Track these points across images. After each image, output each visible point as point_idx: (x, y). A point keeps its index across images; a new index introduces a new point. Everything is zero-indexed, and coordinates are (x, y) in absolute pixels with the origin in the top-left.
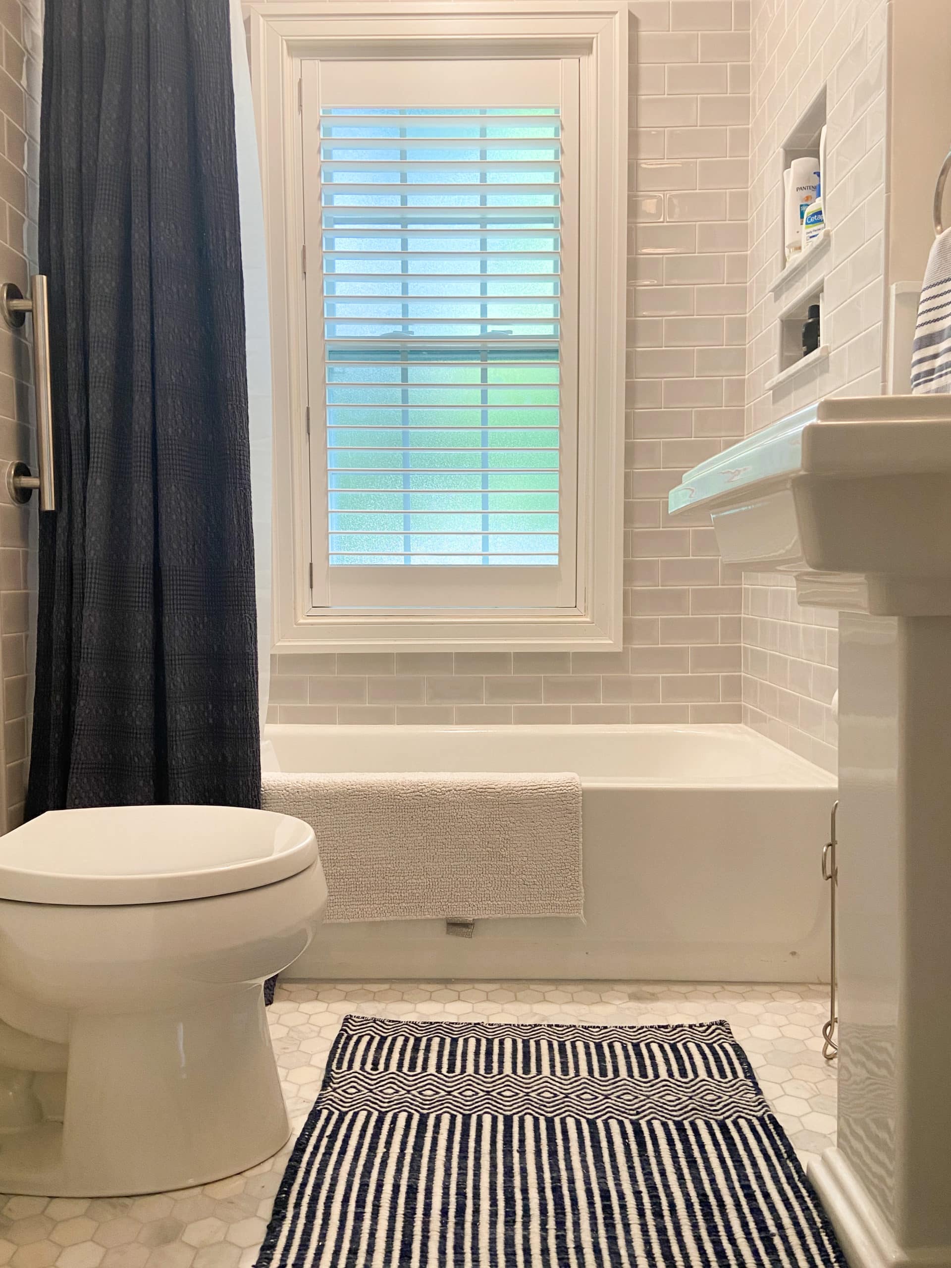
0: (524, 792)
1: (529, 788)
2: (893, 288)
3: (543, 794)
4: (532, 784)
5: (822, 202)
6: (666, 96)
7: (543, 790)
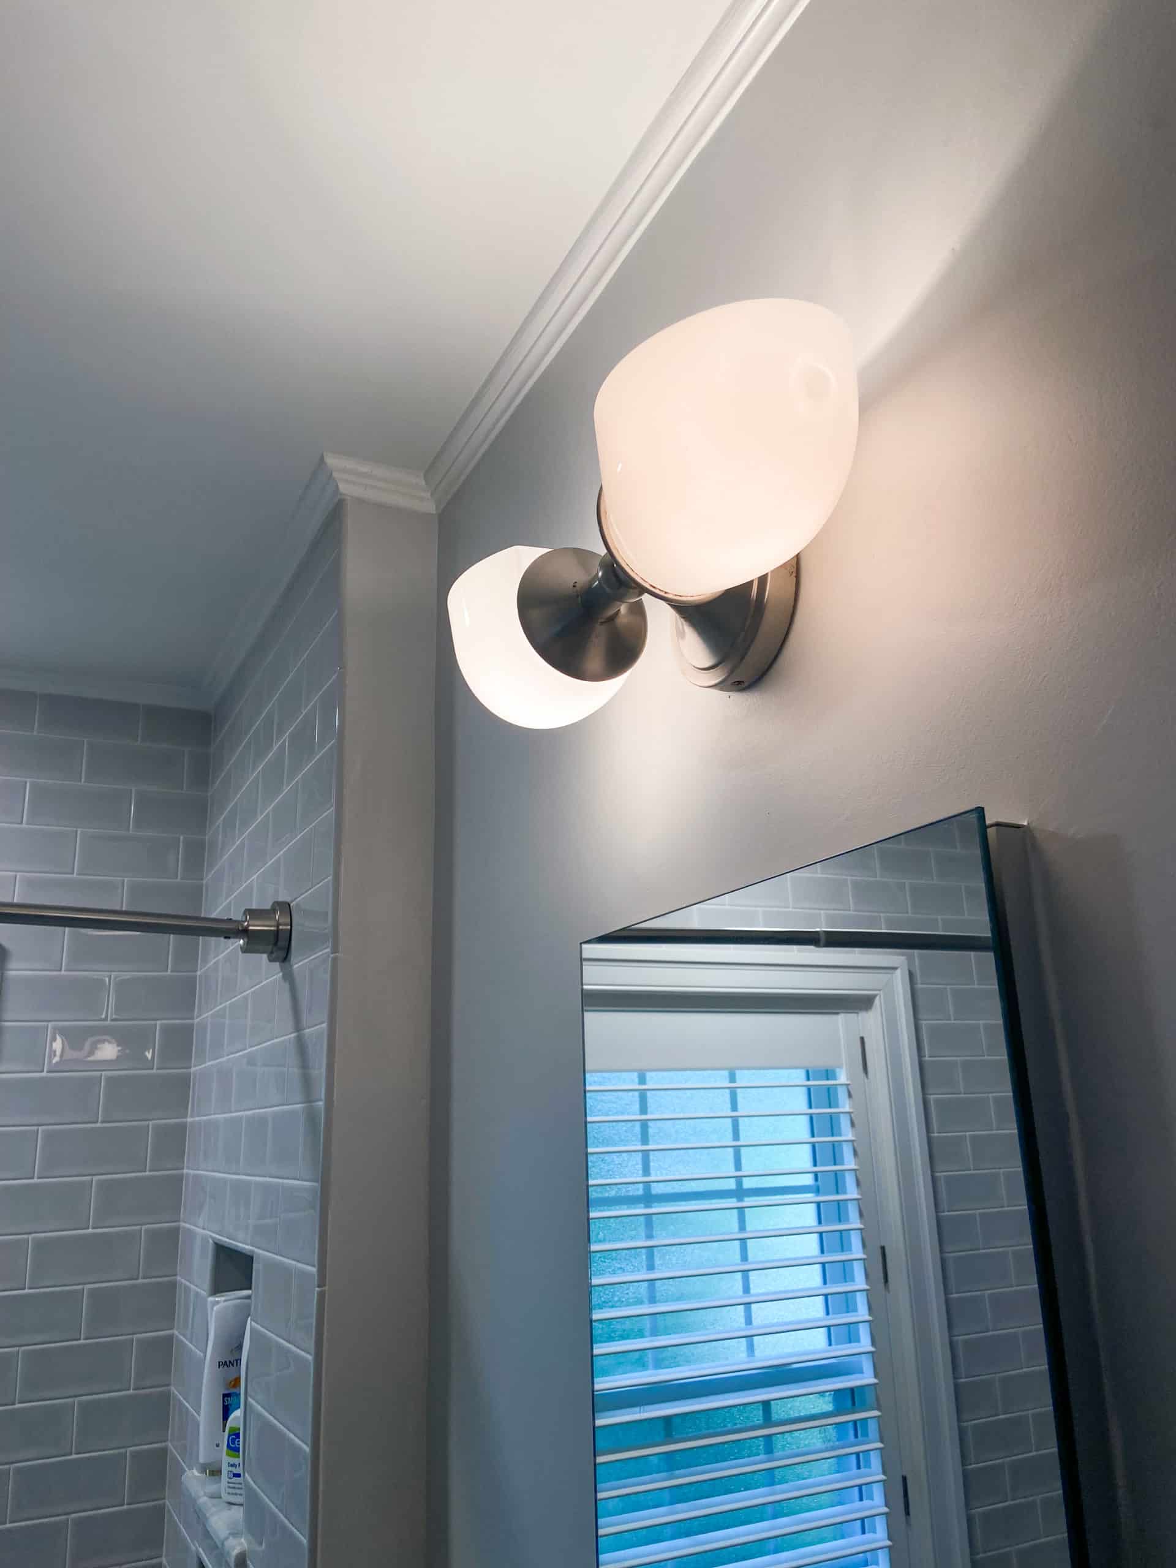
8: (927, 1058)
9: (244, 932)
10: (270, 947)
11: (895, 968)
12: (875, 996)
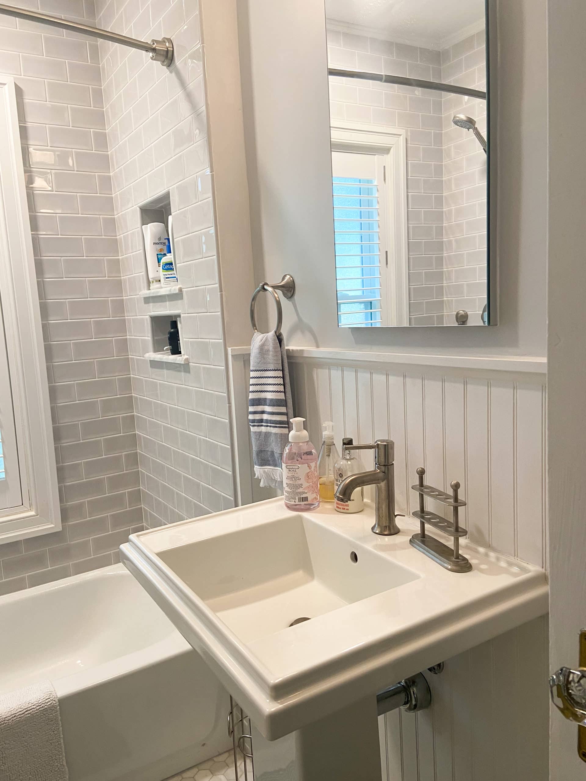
0: (14, 718)
1: (17, 714)
2: (229, 349)
3: (29, 715)
4: (19, 710)
5: (172, 257)
6: (49, 147)
7: (29, 712)
8: (409, 177)
9: (154, 50)
10: (163, 59)
11: (401, 135)
12: (391, 147)
